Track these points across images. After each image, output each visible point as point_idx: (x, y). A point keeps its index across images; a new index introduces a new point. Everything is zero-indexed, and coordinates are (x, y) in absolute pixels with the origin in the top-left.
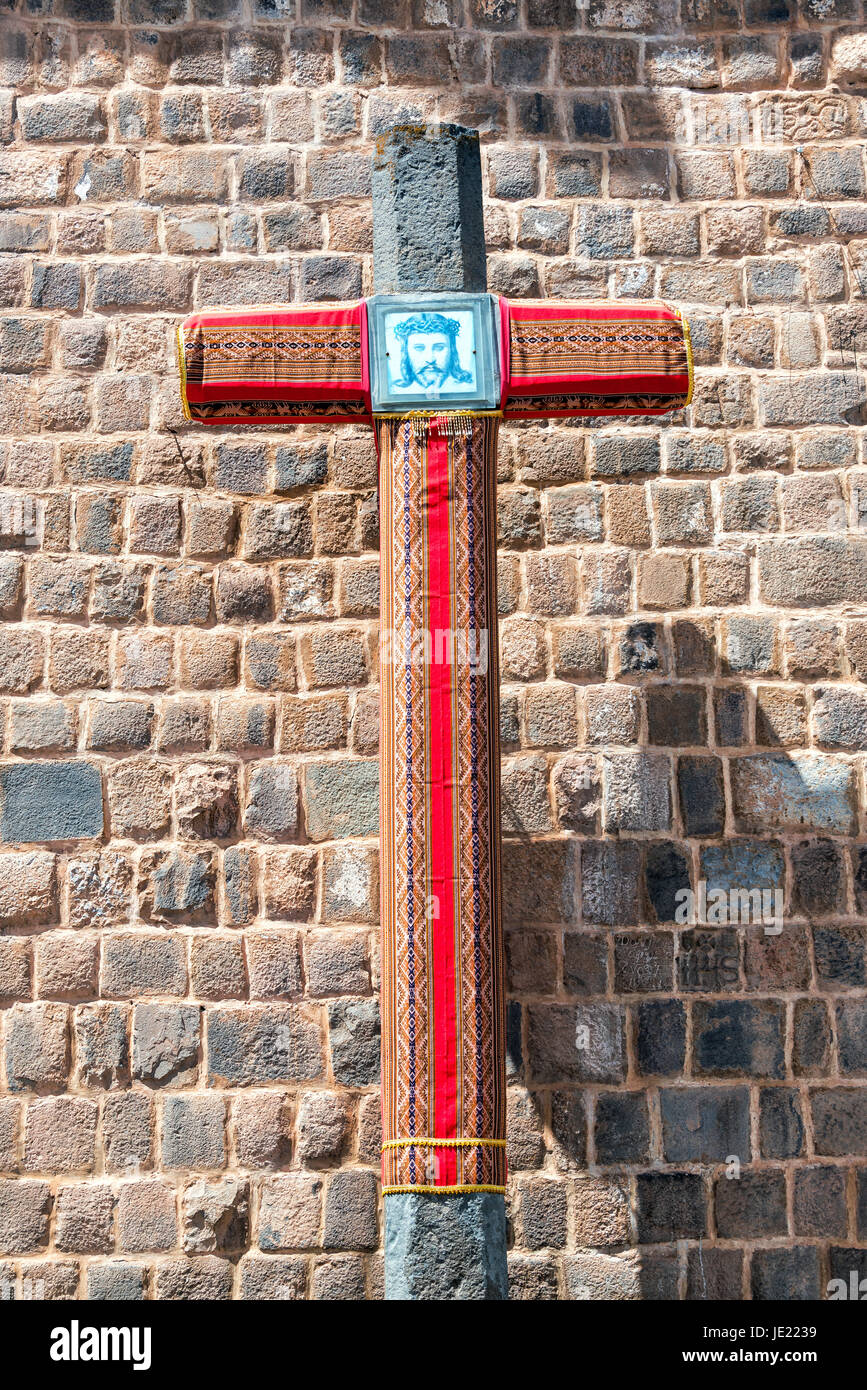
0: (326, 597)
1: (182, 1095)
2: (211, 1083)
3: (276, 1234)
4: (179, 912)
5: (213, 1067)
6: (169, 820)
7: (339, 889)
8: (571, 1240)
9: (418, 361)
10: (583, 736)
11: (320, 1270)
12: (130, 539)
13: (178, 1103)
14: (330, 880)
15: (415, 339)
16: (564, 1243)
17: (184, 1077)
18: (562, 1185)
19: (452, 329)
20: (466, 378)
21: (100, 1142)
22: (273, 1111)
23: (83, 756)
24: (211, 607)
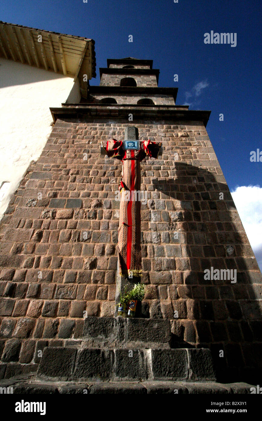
0: (116, 181)
1: (87, 244)
2: (92, 242)
3: (100, 267)
4: (91, 218)
5: (93, 239)
6: (91, 206)
7: (115, 215)
8: (152, 269)
9: (129, 145)
10: (152, 197)
11: (107, 273)
12: (90, 175)
13: (86, 245)
14: (114, 214)
15: (129, 143)
16: (150, 270)
17: (88, 241)
18: (150, 260)
19: (134, 143)
20: (136, 147)
21: (73, 251)
22: (102, 246)
23: (80, 198)
24: (101, 181)
